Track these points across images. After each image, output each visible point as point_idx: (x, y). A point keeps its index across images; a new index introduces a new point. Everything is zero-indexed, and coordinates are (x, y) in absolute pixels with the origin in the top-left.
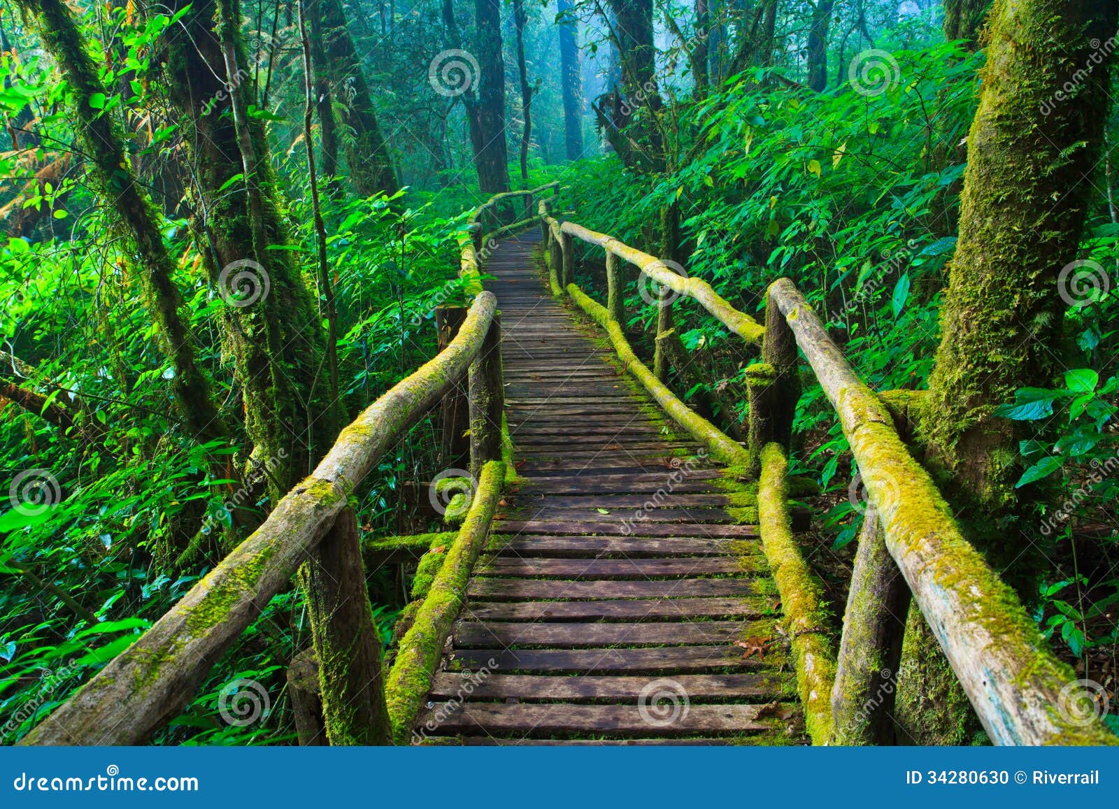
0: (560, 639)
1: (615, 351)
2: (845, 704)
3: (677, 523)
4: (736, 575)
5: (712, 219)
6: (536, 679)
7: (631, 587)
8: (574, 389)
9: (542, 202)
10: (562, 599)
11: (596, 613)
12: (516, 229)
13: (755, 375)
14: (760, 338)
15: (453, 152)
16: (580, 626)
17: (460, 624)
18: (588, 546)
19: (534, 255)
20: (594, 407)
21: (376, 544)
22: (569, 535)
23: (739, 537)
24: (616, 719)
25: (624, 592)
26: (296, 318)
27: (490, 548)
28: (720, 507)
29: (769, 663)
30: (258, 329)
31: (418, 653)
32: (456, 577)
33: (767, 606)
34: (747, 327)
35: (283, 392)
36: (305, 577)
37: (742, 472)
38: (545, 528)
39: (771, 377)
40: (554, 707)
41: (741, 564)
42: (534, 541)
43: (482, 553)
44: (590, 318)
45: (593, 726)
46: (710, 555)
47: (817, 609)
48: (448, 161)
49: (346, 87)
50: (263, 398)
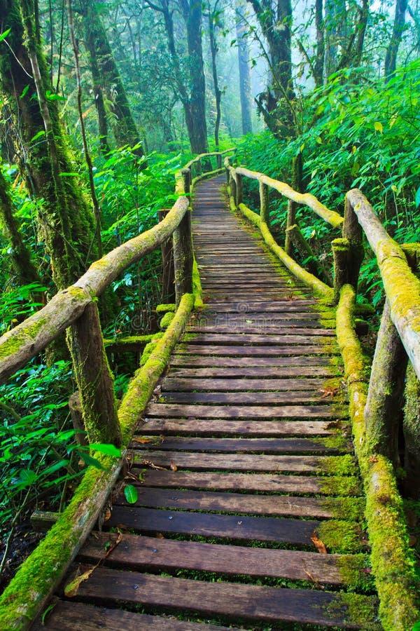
0: (220, 387)
1: (263, 239)
2: (371, 414)
3: (291, 328)
4: (322, 355)
5: (320, 162)
6: (206, 407)
7: (262, 360)
8: (239, 260)
9: (226, 159)
10: (224, 367)
11: (241, 374)
12: (212, 175)
13: (337, 245)
14: (341, 224)
15: (176, 131)
16: (232, 380)
17: (165, 379)
18: (240, 339)
19: (221, 189)
20: (250, 269)
21: (123, 340)
22: (229, 333)
23: (325, 335)
24: (248, 428)
25: (258, 363)
26: (79, 217)
27: (185, 340)
28: (316, 320)
29: (336, 400)
30: (57, 222)
31: (138, 390)
32: (163, 353)
33: (338, 372)
34: (334, 218)
35: (72, 257)
36: (70, 342)
37: (330, 301)
38: (217, 330)
39: (346, 246)
40: (214, 421)
41: (324, 350)
42: (209, 337)
43: (180, 343)
44: (251, 222)
45: (235, 431)
46: (308, 345)
47: (363, 369)
48: (173, 136)
49: (112, 90)
50: (62, 261)
